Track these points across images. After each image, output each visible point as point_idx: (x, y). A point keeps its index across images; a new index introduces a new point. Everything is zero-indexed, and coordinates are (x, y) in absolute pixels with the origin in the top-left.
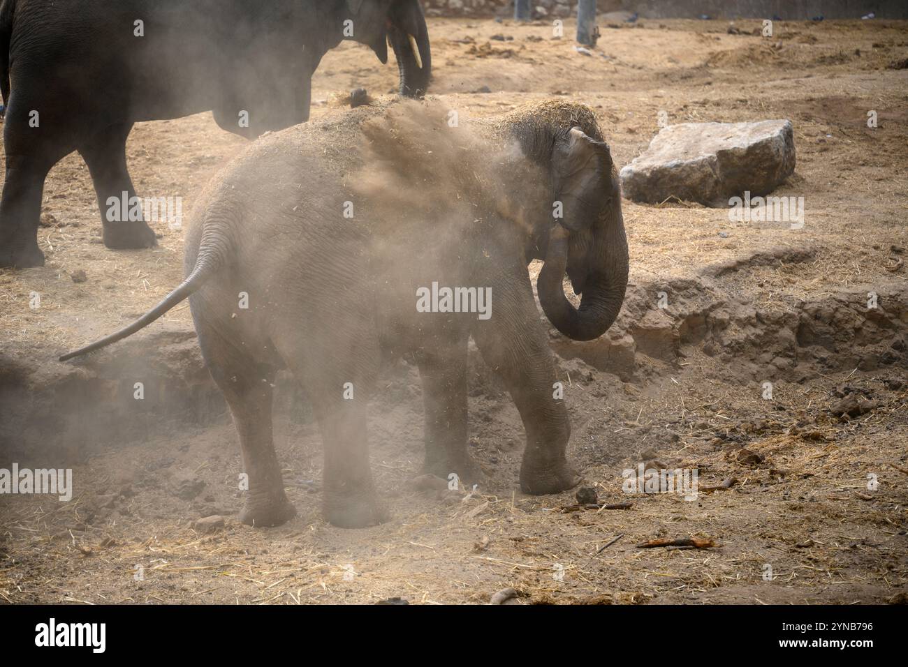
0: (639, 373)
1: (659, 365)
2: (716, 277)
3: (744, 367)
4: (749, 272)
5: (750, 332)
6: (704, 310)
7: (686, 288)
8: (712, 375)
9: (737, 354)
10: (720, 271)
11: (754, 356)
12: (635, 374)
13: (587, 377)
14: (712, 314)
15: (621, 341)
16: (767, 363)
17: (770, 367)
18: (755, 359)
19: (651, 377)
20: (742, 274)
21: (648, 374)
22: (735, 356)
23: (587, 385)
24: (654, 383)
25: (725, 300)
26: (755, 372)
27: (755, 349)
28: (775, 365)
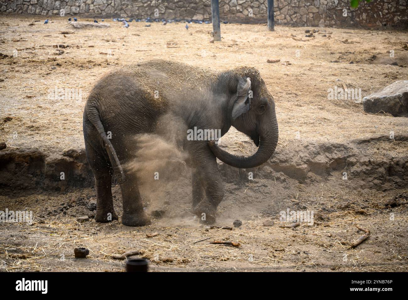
0: (308, 181)
1: (319, 178)
2: (358, 144)
3: (358, 182)
4: (376, 143)
5: (364, 168)
6: (344, 157)
7: (339, 147)
8: (341, 184)
9: (356, 177)
10: (361, 141)
11: (364, 178)
12: (306, 181)
13: (283, 180)
14: (348, 159)
15: (300, 167)
16: (370, 182)
17: (371, 183)
18: (365, 179)
19: (313, 183)
20: (372, 143)
21: (312, 181)
22: (355, 177)
23: (282, 183)
24: (314, 185)
25: (356, 153)
26: (362, 185)
27: (365, 175)
28: (373, 183)
